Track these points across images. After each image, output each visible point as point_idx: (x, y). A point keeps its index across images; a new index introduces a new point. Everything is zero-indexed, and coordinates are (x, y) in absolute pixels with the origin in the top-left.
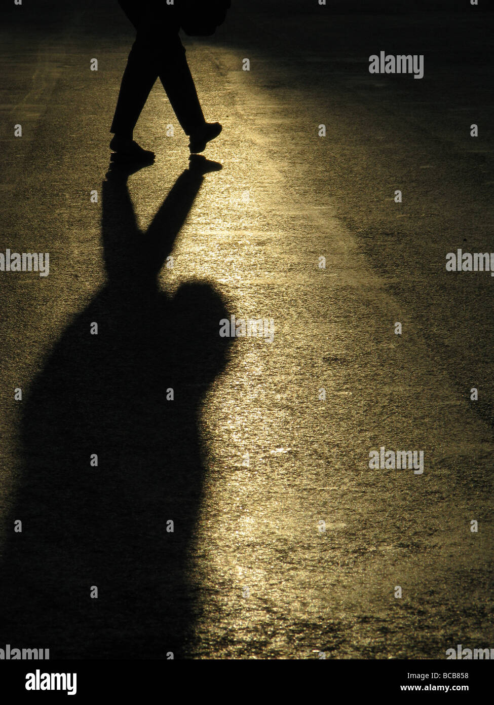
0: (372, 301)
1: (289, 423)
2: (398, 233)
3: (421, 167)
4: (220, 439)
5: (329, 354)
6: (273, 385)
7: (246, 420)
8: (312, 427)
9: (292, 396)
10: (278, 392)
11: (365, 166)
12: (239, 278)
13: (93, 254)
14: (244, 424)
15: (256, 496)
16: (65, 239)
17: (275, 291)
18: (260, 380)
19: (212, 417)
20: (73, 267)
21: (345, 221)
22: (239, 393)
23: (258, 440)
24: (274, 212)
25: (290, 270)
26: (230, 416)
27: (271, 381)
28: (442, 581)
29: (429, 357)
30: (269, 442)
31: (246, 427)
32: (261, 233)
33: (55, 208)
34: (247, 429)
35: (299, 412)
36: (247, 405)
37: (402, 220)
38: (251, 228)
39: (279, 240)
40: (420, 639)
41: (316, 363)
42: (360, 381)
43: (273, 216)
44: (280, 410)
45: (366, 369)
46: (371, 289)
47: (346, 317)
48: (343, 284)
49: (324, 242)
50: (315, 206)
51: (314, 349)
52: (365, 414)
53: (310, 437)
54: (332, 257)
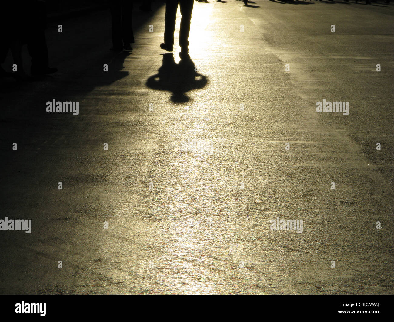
0: (368, 176)
1: (321, 230)
2: (384, 144)
4: (283, 237)
5: (344, 200)
6: (312, 213)
8: (334, 233)
9: (323, 219)
10: (315, 216)
11: (365, 111)
12: (293, 163)
17: (314, 170)
18: (305, 211)
21: (353, 137)
23: (305, 238)
25: (322, 160)
30: (310, 239)
32: (305, 142)
35: (327, 226)
37: (386, 137)
38: (300, 140)
39: (316, 146)
41: (336, 204)
42: (361, 212)
43: (312, 134)
44: (316, 225)
45: (364, 207)
46: (368, 170)
47: (353, 183)
48: (352, 167)
49: (341, 147)
50: (336, 130)
51: (335, 197)
52: (364, 227)
53: (333, 237)
54: (346, 154)
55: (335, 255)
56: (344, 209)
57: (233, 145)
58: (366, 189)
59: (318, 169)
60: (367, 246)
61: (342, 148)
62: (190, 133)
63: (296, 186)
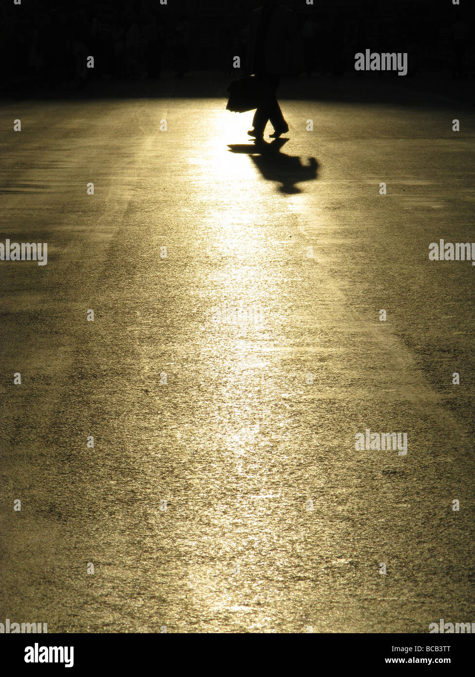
0: (429, 416)
1: (350, 534)
2: (455, 350)
4: (284, 549)
5: (389, 467)
6: (334, 497)
7: (308, 531)
8: (373, 538)
9: (353, 508)
10: (340, 504)
11: (423, 285)
12: (302, 393)
13: (163, 370)
14: (307, 535)
15: (319, 606)
16: (135, 355)
17: (337, 405)
18: (322, 492)
19: (276, 529)
20: (144, 382)
21: (403, 338)
22: (301, 505)
23: (321, 550)
24: (335, 329)
25: (350, 385)
26: (293, 527)
27: (332, 493)
30: (330, 553)
31: (309, 537)
32: (322, 349)
33: (127, 326)
34: (310, 540)
35: (360, 524)
36: (309, 516)
37: (458, 337)
38: (314, 344)
39: (341, 356)
41: (375, 476)
42: (418, 493)
43: (334, 333)
44: (341, 522)
45: (423, 482)
46: (427, 404)
48: (402, 399)
49: (383, 359)
51: (374, 462)
52: (423, 526)
53: (371, 548)
54: (391, 372)
55: (374, 587)
56: (388, 488)
58: (426, 443)
59: (344, 404)
60: (430, 567)
63: (307, 440)
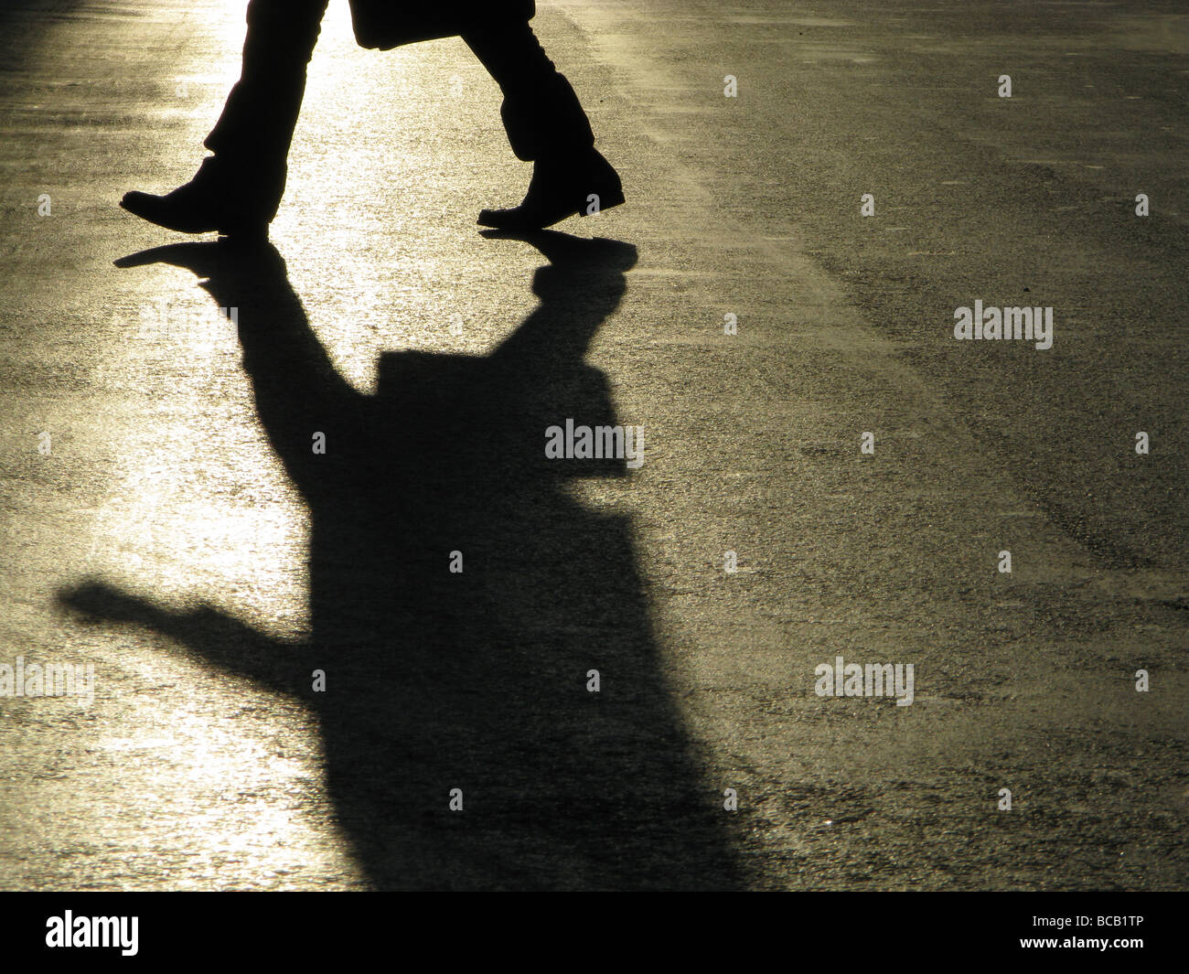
0: (875, 373)
1: (754, 534)
2: (913, 278)
3: (944, 183)
5: (811, 444)
6: (722, 483)
7: (682, 530)
9: (756, 499)
10: (732, 493)
11: (847, 180)
12: (649, 335)
17: (712, 354)
18: (700, 476)
21: (819, 259)
24: (697, 243)
27: (718, 478)
28: (1021, 741)
29: (977, 451)
32: (678, 273)
35: (770, 521)
37: (917, 259)
39: (711, 283)
40: (992, 811)
41: (790, 455)
42: (865, 481)
43: (696, 249)
44: (738, 517)
45: (874, 465)
46: (872, 355)
47: (834, 393)
48: (825, 348)
49: (787, 288)
50: (766, 235)
51: (785, 435)
52: (878, 525)
53: (792, 553)
54: (803, 309)
55: (802, 606)
56: (814, 472)
57: (463, 281)
58: (874, 411)
59: (724, 353)
60: (894, 581)
61: (788, 291)
62: (329, 242)
63: (666, 404)
